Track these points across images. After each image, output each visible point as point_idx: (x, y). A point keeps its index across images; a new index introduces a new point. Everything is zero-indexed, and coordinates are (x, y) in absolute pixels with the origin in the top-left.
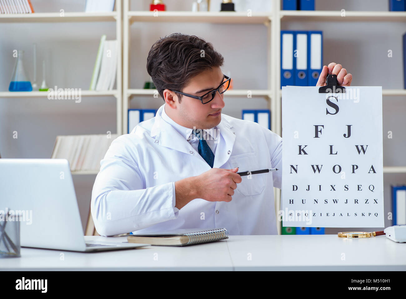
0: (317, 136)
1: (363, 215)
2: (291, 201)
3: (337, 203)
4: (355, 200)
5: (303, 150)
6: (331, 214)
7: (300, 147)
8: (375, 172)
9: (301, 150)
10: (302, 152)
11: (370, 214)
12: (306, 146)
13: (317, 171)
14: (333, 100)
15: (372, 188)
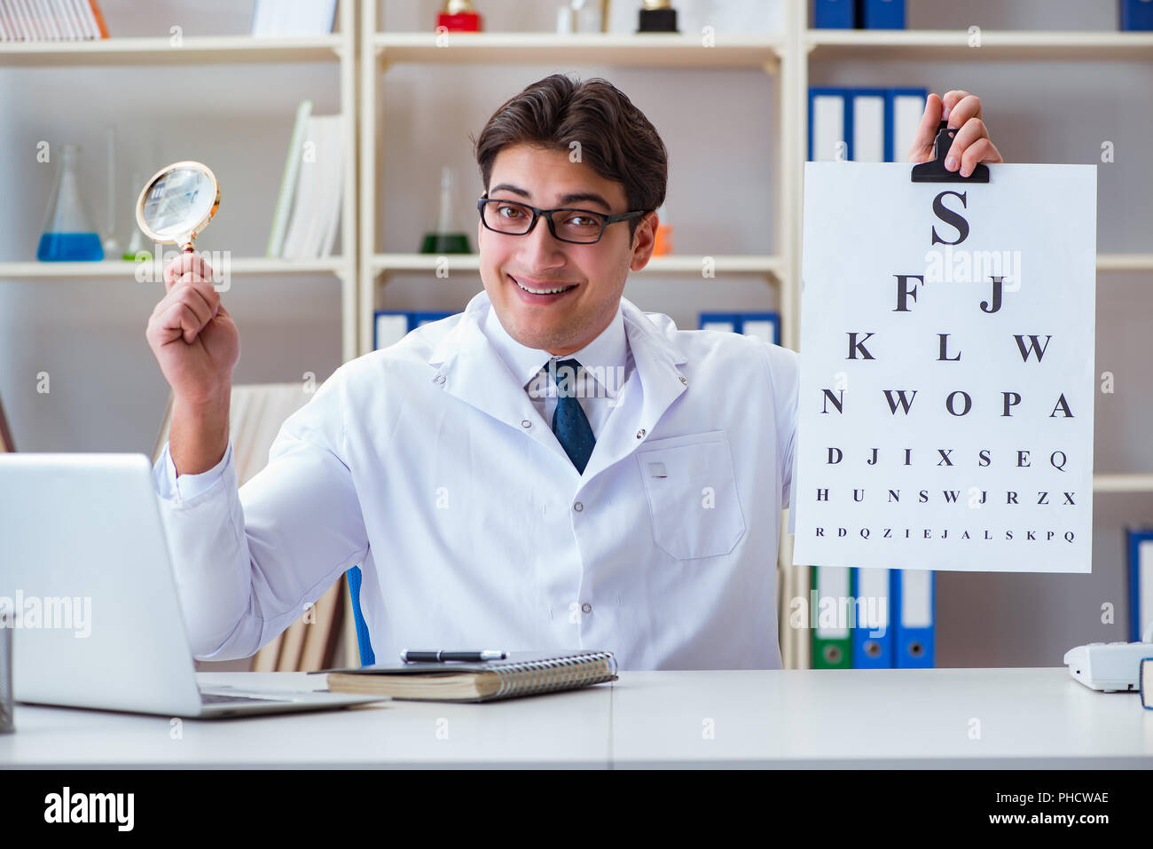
0: (902, 307)
1: (1030, 536)
2: (823, 492)
3: (955, 500)
4: (1009, 493)
5: (861, 347)
6: (936, 534)
7: (853, 336)
8: (1069, 414)
9: (856, 347)
10: (858, 352)
11: (1050, 535)
12: (869, 335)
13: (900, 407)
14: (951, 203)
15: (1058, 460)
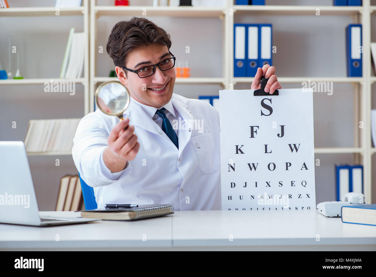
0: (252, 136)
1: (296, 208)
2: (230, 197)
4: (289, 195)
5: (240, 150)
6: (267, 209)
7: (237, 146)
8: (307, 169)
9: (238, 150)
10: (239, 152)
11: (303, 208)
12: (242, 146)
13: (253, 169)
14: (266, 102)
15: (304, 184)
